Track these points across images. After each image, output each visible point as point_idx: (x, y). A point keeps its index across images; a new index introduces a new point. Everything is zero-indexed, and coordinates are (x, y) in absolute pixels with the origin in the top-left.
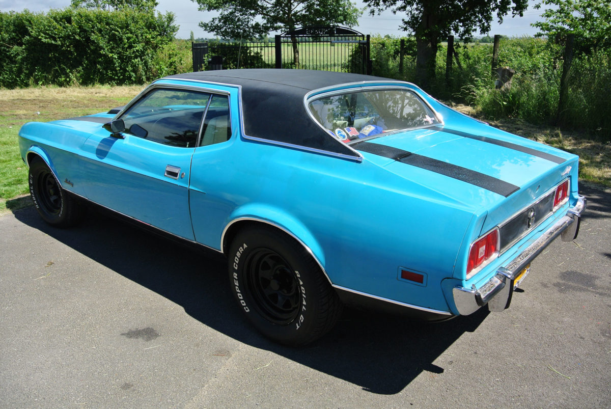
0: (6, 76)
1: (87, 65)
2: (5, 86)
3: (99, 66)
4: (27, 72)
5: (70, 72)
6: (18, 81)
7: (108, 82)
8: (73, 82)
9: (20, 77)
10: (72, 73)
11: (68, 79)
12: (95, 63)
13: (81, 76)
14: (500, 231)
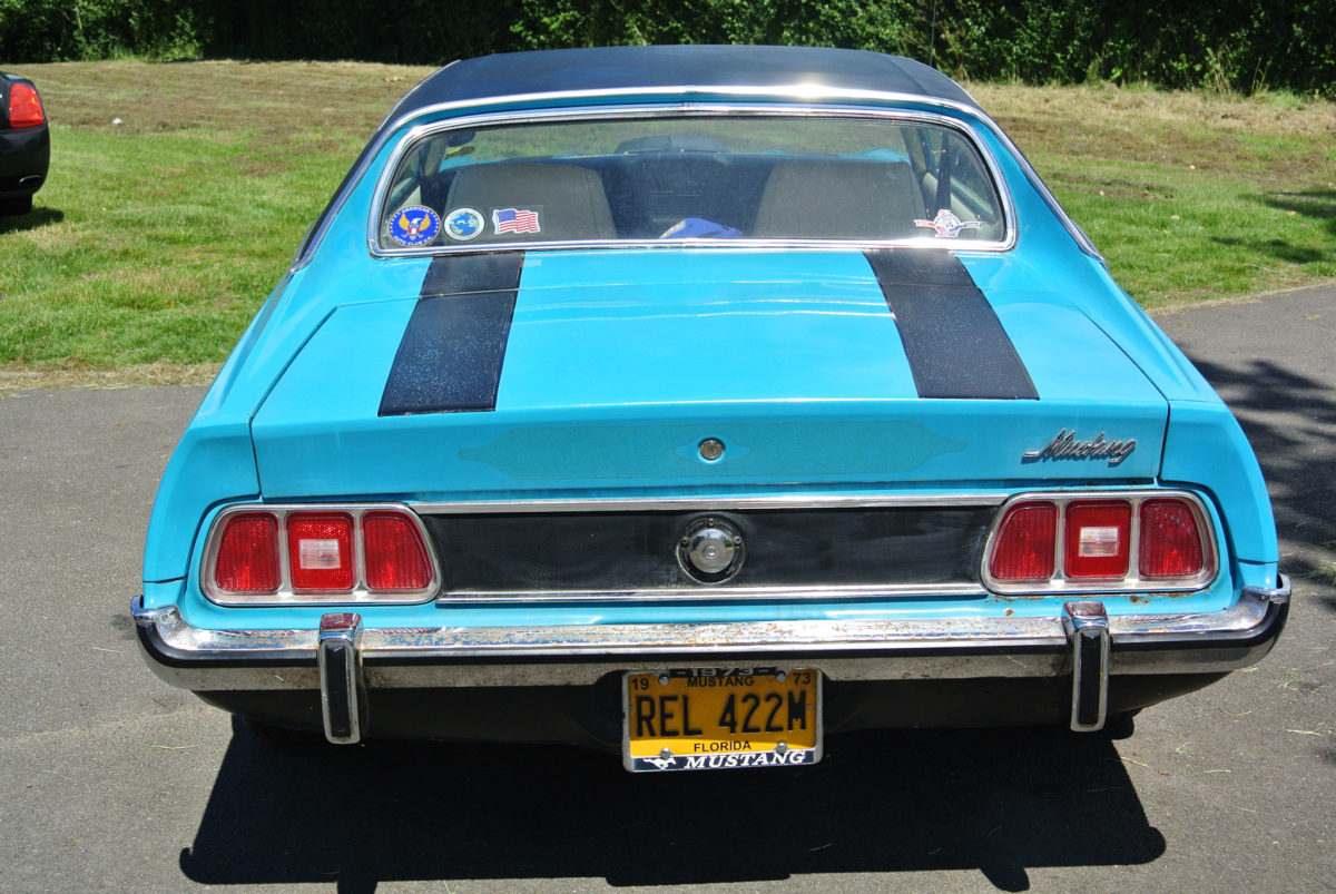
0: (1029, 46)
1: (1264, 24)
2: (1022, 75)
3: (1298, 30)
4: (1089, 35)
5: (1208, 44)
6: (1057, 63)
7: (1317, 85)
8: (1212, 77)
9: (1065, 52)
10: (1215, 50)
11: (1198, 68)
12: (1290, 19)
13: (1237, 61)
14: (425, 522)
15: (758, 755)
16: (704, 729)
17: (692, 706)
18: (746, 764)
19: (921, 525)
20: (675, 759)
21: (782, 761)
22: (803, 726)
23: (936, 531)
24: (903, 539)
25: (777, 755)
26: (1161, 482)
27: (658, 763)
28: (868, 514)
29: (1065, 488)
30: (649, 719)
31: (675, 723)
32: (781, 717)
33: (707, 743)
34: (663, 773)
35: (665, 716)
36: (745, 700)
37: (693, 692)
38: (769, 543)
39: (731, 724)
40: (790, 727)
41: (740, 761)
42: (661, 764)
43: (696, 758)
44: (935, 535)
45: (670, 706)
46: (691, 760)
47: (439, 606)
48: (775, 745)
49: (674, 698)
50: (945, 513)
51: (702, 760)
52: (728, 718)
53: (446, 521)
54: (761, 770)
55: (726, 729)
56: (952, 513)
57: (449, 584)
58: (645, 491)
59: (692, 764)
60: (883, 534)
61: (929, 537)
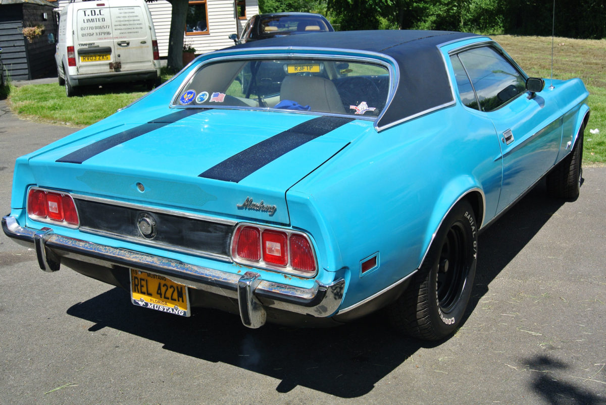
14: (75, 201)
15: (169, 308)
16: (153, 294)
17: (149, 284)
18: (165, 311)
19: (210, 229)
20: (145, 303)
21: (177, 313)
22: (183, 301)
23: (215, 233)
24: (204, 233)
25: (175, 310)
26: (293, 227)
27: (140, 303)
28: (193, 221)
29: (257, 223)
30: (137, 285)
31: (144, 289)
32: (175, 296)
33: (154, 299)
34: (141, 307)
35: (142, 286)
36: (164, 286)
37: (149, 279)
38: (164, 227)
39: (161, 294)
40: (179, 301)
41: (164, 309)
42: (141, 304)
43: (151, 304)
44: (215, 234)
45: (144, 283)
46: (149, 304)
47: (81, 231)
48: (174, 306)
49: (143, 280)
50: (218, 226)
51: (152, 305)
52: (159, 292)
53: (80, 202)
54: (170, 314)
55: (159, 296)
56: (220, 226)
57: (82, 224)
58: (129, 200)
59: (150, 306)
60: (198, 230)
61: (213, 234)
